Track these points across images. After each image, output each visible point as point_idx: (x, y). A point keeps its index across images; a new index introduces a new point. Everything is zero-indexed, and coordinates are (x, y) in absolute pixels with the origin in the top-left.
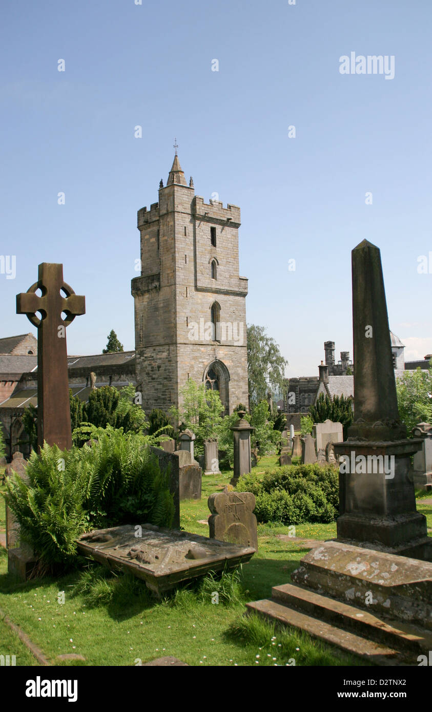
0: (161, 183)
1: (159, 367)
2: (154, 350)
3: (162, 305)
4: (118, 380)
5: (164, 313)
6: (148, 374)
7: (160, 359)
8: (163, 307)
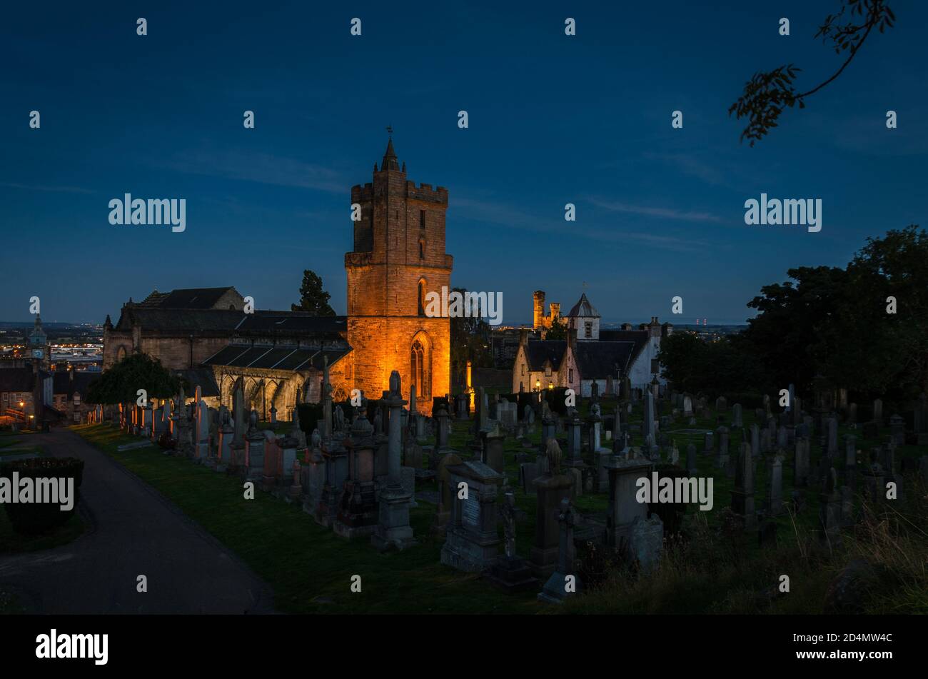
0: (376, 166)
1: (370, 337)
2: (366, 321)
3: (374, 281)
4: (330, 345)
5: (376, 288)
6: (359, 342)
7: (371, 329)
8: (375, 283)
